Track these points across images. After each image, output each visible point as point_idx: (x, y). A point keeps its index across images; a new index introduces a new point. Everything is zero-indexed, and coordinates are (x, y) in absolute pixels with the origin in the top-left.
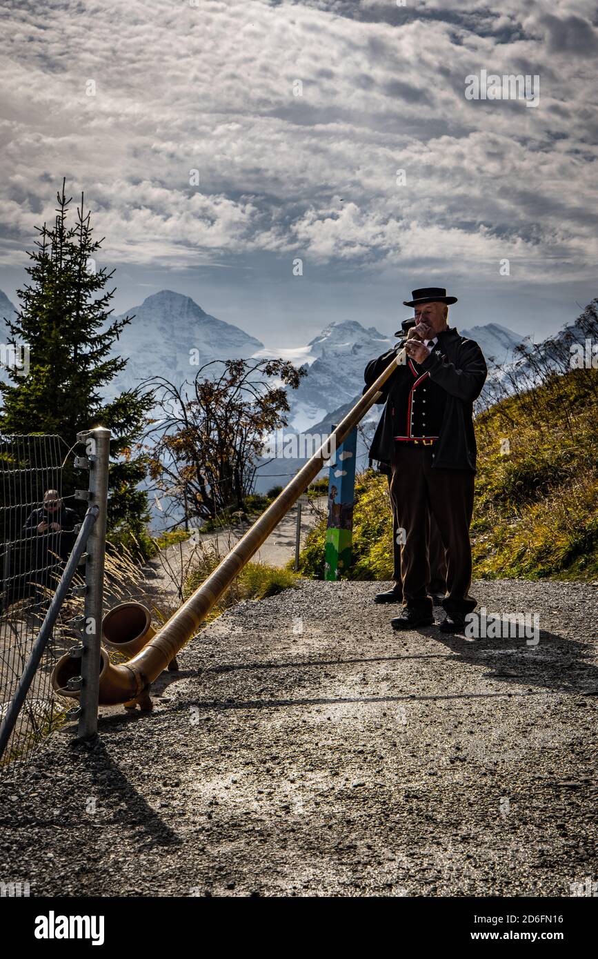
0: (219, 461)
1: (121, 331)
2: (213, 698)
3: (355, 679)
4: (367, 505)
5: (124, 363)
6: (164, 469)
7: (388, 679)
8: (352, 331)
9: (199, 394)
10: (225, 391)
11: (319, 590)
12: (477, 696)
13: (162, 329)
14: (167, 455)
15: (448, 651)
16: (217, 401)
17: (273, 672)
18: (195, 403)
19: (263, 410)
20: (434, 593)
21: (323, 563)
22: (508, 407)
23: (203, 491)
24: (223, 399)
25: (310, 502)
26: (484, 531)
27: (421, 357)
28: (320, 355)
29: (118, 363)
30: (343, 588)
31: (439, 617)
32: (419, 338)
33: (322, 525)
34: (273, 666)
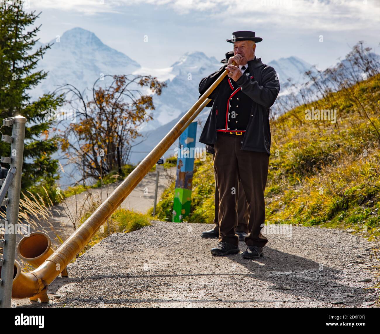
0: (107, 141)
1: (44, 53)
2: (89, 296)
3: (184, 287)
4: (202, 174)
5: (45, 75)
6: (71, 145)
7: (205, 288)
8: (200, 58)
9: (95, 97)
10: (113, 95)
11: (166, 228)
12: (263, 301)
13: (74, 53)
14: (73, 136)
15: (246, 271)
16: (107, 102)
17: (130, 280)
18: (92, 102)
19: (137, 109)
20: (240, 232)
21: (171, 211)
22: (299, 112)
23: (96, 161)
24: (111, 101)
25: (165, 170)
26: (278, 193)
27: (236, 77)
28: (178, 74)
29: (42, 74)
30: (181, 227)
31: (243, 248)
32: (236, 64)
33: (172, 186)
34: (131, 277)
